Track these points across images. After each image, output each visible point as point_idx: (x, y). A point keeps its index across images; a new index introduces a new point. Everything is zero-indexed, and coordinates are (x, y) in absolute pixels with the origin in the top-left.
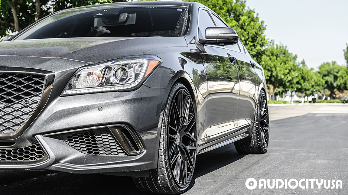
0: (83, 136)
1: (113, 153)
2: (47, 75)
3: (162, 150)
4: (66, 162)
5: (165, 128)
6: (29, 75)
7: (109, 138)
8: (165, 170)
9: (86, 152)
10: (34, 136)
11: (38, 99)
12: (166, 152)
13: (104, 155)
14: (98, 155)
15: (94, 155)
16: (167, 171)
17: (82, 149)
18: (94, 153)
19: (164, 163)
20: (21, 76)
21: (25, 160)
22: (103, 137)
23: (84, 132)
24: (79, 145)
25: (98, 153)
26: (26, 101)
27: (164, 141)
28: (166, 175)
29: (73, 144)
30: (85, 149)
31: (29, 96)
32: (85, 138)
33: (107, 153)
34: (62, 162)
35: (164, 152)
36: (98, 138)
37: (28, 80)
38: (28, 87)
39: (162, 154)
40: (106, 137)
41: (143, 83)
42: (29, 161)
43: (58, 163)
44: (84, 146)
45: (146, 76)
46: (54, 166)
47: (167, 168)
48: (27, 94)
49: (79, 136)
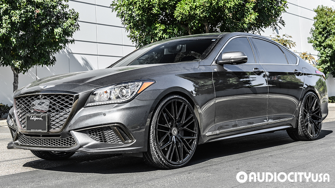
0: (97, 131)
1: (115, 142)
2: (75, 95)
3: (152, 140)
4: (86, 147)
5: (154, 125)
6: (67, 95)
7: (112, 132)
8: (155, 152)
9: (99, 141)
10: (69, 131)
11: (71, 109)
12: (155, 141)
13: (110, 143)
14: (106, 143)
15: (104, 143)
16: (157, 153)
17: (97, 139)
18: (104, 142)
19: (154, 148)
20: (64, 96)
21: (67, 145)
22: (108, 132)
23: (97, 129)
24: (95, 137)
25: (106, 142)
26: (66, 111)
27: (152, 134)
28: (157, 156)
29: (92, 136)
30: (99, 139)
31: (67, 107)
32: (98, 133)
33: (111, 142)
34: (84, 147)
35: (153, 141)
36: (106, 133)
37: (67, 98)
38: (67, 102)
39: (152, 142)
40: (110, 132)
41: (135, 97)
42: (68, 146)
43: (82, 148)
44: (98, 137)
45: (138, 93)
46: (80, 149)
47: (156, 152)
48: (66, 106)
49: (95, 131)
